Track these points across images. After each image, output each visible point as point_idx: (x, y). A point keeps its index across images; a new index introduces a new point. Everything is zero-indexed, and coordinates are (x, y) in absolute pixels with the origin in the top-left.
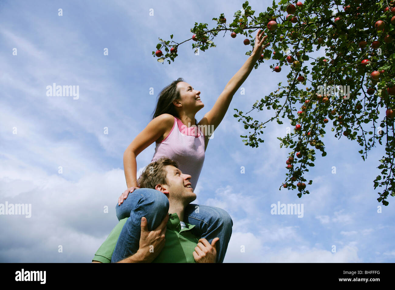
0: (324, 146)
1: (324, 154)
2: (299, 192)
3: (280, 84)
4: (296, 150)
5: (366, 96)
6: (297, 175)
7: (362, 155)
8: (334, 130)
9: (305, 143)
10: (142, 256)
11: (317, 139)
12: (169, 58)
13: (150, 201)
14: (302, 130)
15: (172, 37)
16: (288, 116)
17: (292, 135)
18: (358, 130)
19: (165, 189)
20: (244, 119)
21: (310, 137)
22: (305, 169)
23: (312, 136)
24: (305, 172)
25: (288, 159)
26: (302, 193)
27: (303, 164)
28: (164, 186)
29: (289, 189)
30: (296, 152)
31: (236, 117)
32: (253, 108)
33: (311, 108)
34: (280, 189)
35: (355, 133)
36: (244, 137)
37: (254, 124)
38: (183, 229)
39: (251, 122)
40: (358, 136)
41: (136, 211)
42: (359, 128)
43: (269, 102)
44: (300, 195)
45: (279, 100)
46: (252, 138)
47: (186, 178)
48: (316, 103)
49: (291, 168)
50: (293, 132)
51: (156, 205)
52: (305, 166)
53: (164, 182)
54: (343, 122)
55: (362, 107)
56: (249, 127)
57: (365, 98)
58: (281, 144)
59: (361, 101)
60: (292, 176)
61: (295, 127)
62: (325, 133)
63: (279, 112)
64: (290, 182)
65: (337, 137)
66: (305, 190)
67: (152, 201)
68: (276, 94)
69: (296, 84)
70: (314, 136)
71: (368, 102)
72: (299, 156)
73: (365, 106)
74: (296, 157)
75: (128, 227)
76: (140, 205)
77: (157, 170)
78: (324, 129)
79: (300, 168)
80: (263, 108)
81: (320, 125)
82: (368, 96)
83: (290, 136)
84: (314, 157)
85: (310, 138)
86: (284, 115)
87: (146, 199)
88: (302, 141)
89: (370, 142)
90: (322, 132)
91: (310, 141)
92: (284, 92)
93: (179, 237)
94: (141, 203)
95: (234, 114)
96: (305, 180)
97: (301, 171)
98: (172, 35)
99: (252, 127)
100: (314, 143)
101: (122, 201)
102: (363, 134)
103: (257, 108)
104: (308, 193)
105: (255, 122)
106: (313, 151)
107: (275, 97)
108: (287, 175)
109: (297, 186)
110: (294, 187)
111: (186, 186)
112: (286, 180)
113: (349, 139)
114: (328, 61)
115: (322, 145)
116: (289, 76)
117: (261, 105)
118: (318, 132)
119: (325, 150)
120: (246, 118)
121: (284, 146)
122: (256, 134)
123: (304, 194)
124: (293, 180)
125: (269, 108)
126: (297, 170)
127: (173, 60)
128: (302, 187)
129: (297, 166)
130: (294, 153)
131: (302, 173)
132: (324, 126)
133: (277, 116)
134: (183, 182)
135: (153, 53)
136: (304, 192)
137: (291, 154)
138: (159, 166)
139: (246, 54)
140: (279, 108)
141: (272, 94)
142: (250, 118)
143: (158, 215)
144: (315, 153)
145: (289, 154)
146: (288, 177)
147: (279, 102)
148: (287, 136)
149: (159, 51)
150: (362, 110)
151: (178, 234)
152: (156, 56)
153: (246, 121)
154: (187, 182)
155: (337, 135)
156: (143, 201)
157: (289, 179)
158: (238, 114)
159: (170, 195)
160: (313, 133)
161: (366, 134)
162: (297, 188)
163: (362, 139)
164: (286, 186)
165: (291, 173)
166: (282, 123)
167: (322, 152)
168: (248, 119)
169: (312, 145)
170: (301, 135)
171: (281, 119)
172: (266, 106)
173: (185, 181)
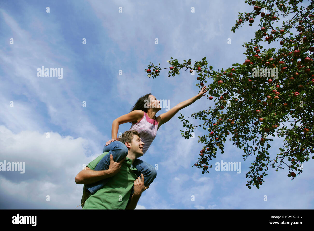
0: (223, 148)
1: (223, 152)
2: (203, 171)
3: (210, 107)
4: (207, 146)
5: (253, 126)
6: (204, 161)
7: (244, 158)
8: (231, 140)
9: (214, 143)
10: (109, 172)
11: (221, 143)
12: (153, 75)
13: (120, 148)
14: (214, 135)
15: (159, 64)
16: (209, 126)
17: (207, 136)
18: (245, 144)
19: (129, 145)
20: (184, 121)
21: (217, 140)
22: (210, 158)
23: (219, 140)
24: (210, 160)
25: (202, 150)
26: (205, 172)
27: (210, 155)
28: (130, 144)
29: (198, 167)
30: (207, 147)
31: (180, 118)
32: (191, 116)
33: (222, 124)
34: (193, 166)
35: (243, 145)
36: (182, 131)
37: (190, 125)
38: (131, 168)
39: (188, 124)
40: (244, 147)
41: (113, 151)
42: (246, 143)
43: (201, 115)
44: (203, 173)
45: (207, 116)
46: (186, 133)
47: (142, 144)
48: (225, 122)
49: (202, 156)
50: (208, 135)
51: (122, 151)
52: (211, 156)
53: (130, 142)
54: (237, 137)
55: (249, 131)
56: (186, 126)
57: (252, 126)
58: (199, 140)
59: (250, 127)
60: (201, 160)
61: (210, 132)
62: (226, 140)
63: (205, 123)
64: (200, 164)
65: (233, 145)
66: (208, 170)
67: (120, 149)
68: (206, 112)
69: (219, 109)
70: (220, 141)
71: (253, 129)
72: (208, 150)
73: (251, 131)
74: (206, 150)
75: (107, 157)
76: (115, 149)
77: (129, 135)
78: (226, 138)
79: (207, 157)
80: (197, 117)
81: (224, 135)
82: (254, 126)
83: (206, 137)
84: (216, 153)
85: (217, 142)
86: (207, 124)
87: (119, 147)
88: (212, 142)
89: (249, 152)
90: (224, 139)
91: (217, 143)
92: (211, 112)
93: (128, 171)
94: (116, 148)
95: (179, 116)
96: (208, 165)
97: (208, 159)
98: (160, 64)
99: (187, 126)
100: (219, 145)
101: (107, 145)
102: (247, 147)
103: (194, 116)
104: (208, 172)
105: (190, 124)
106: (216, 149)
107: (205, 113)
108: (199, 159)
109: (203, 167)
110: (201, 167)
111: (140, 148)
112: (198, 162)
113: (238, 147)
114: (238, 101)
115: (223, 146)
116: (216, 104)
117: (196, 115)
118: (222, 139)
119: (223, 150)
120: (186, 121)
121: (200, 142)
122: (190, 132)
123: (206, 172)
124: (202, 163)
125: (200, 119)
126: (205, 158)
127: (155, 77)
128: (206, 168)
129: (206, 155)
130: (206, 148)
131: (208, 160)
132: (226, 136)
133: (204, 124)
134: (139, 145)
135: (146, 70)
136: (206, 171)
137: (204, 147)
138: (131, 133)
139: (196, 85)
140: (206, 120)
141: (204, 111)
142: (188, 121)
143: (121, 156)
144: (217, 151)
145: (203, 147)
146: (199, 160)
147: (207, 117)
148: (204, 136)
149: (149, 70)
150: (249, 133)
151: (128, 170)
152: (147, 72)
153: (185, 122)
154: (141, 146)
155: (234, 144)
156: (117, 147)
157: (199, 162)
158: (181, 117)
159: (131, 149)
160: (220, 139)
161: (249, 147)
162: (203, 168)
163: (246, 149)
164: (197, 165)
165: (202, 159)
166: (206, 129)
167: (222, 151)
168: (187, 122)
169: (217, 145)
170: (212, 138)
171: (205, 127)
172: (199, 117)
173: (140, 145)
